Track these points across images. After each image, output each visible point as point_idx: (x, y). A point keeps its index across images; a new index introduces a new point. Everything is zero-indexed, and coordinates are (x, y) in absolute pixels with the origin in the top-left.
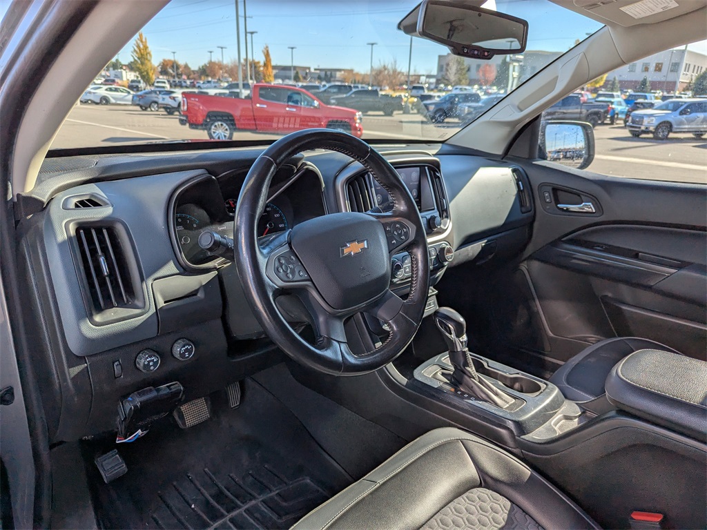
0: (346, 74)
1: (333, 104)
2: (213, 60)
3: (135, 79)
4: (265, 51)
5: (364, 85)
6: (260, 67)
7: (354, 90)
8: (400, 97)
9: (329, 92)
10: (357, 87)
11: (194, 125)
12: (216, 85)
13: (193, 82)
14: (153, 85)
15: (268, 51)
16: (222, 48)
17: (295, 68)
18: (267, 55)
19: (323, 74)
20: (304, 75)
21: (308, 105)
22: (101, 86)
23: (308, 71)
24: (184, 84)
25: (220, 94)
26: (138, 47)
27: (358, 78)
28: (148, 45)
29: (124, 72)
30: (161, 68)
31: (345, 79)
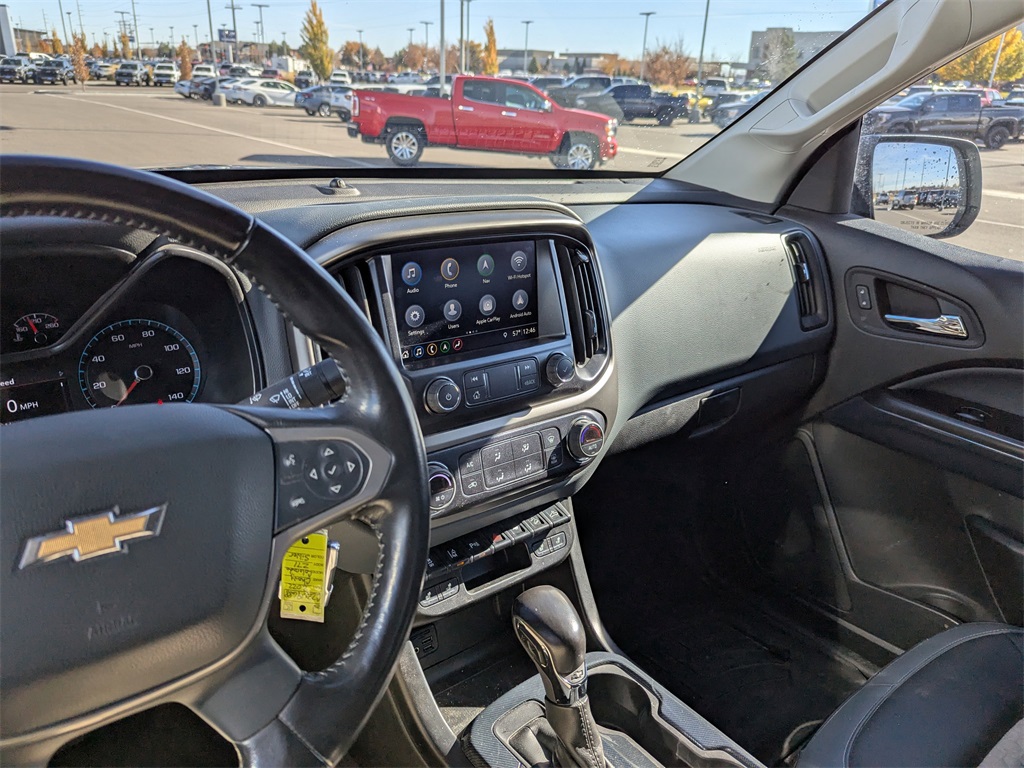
0: (607, 61)
1: (581, 107)
2: (414, 43)
3: (306, 70)
4: (488, 28)
5: (631, 79)
6: (481, 51)
7: (613, 85)
8: (684, 99)
9: (575, 89)
10: (621, 81)
11: (369, 138)
12: (417, 78)
13: (384, 76)
14: (329, 78)
15: (491, 28)
16: (427, 24)
17: (531, 53)
18: (491, 33)
19: (572, 61)
20: (544, 63)
21: (535, 107)
22: (256, 80)
23: (550, 57)
24: (372, 78)
25: (415, 91)
26: (310, 22)
27: (623, 67)
28: (324, 19)
29: (290, 60)
30: (344, 55)
31: (604, 69)
